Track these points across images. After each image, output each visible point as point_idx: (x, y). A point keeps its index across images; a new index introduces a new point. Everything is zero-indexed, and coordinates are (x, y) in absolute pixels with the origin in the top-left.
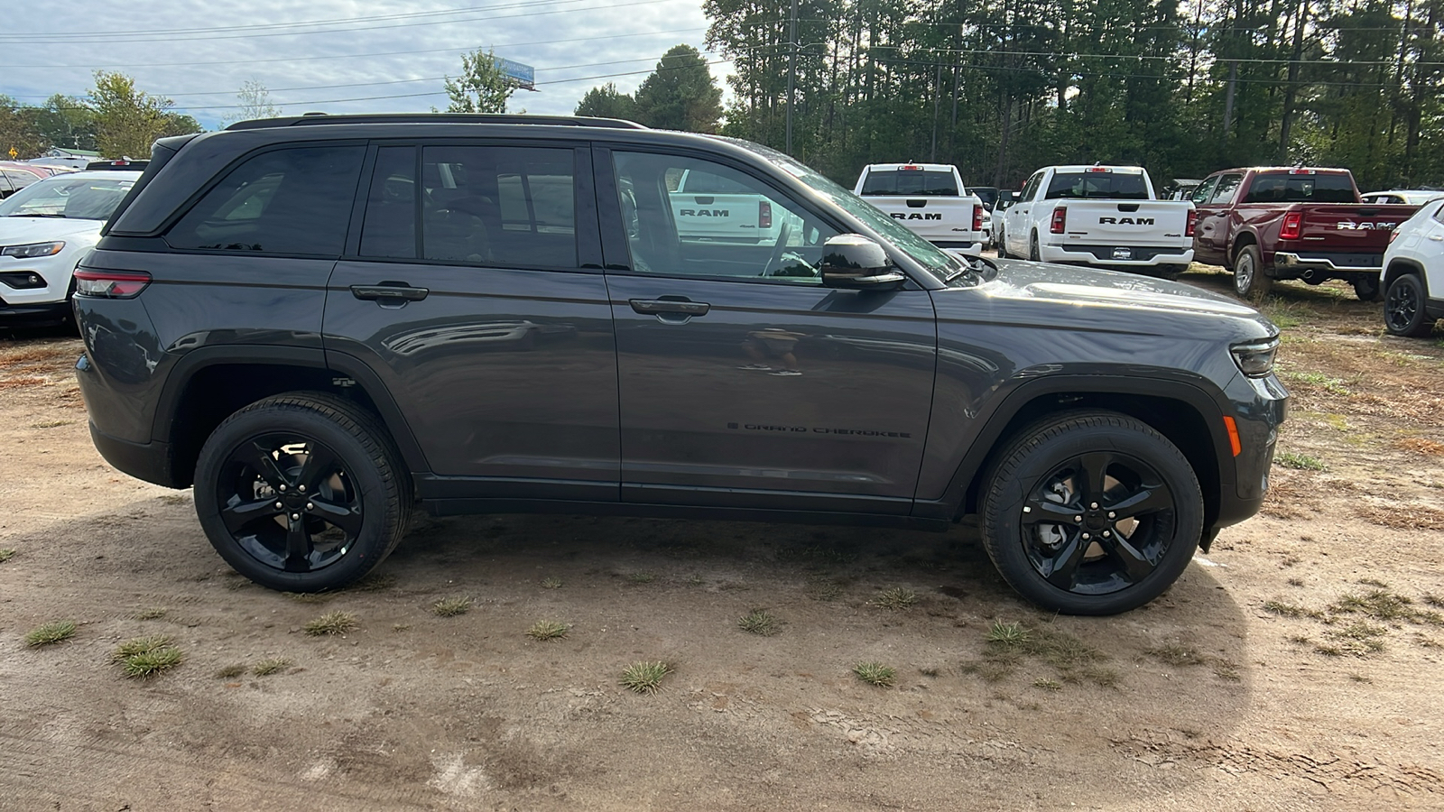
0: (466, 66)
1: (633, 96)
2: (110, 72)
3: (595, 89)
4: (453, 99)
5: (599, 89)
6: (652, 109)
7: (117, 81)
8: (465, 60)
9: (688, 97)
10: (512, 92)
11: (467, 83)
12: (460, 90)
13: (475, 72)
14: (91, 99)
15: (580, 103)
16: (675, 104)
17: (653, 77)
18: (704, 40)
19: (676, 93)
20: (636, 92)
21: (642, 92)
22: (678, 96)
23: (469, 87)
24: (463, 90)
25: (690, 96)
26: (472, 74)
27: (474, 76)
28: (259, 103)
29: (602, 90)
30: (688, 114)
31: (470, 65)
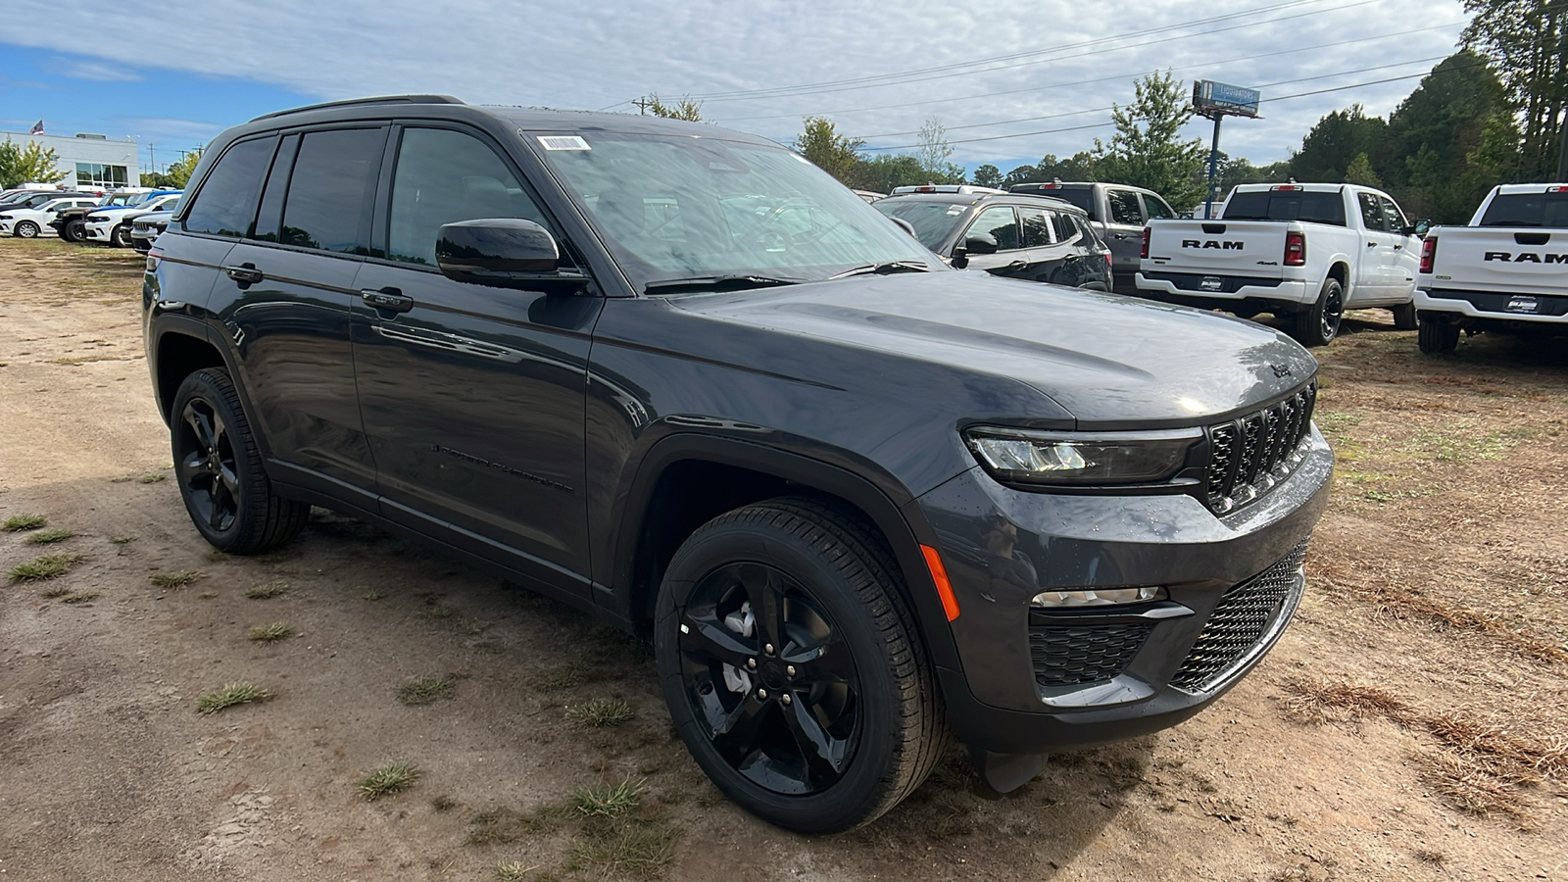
0: (1138, 93)
1: (1386, 119)
2: (817, 118)
3: (1334, 113)
4: (1119, 129)
5: (1339, 113)
6: (1406, 133)
7: (822, 125)
8: (1138, 86)
9: (1460, 116)
10: (1188, 118)
11: (1138, 111)
12: (1127, 119)
13: (1147, 98)
14: (801, 143)
15: (1312, 129)
16: (1440, 125)
17: (1416, 95)
18: (1457, 41)
19: (1443, 112)
20: (1391, 114)
21: (1399, 113)
22: (1446, 116)
23: (1138, 115)
24: (1130, 120)
25: (1463, 115)
26: (1144, 101)
27: (1145, 102)
28: (935, 142)
29: (1343, 114)
30: (1457, 137)
31: (1142, 91)
